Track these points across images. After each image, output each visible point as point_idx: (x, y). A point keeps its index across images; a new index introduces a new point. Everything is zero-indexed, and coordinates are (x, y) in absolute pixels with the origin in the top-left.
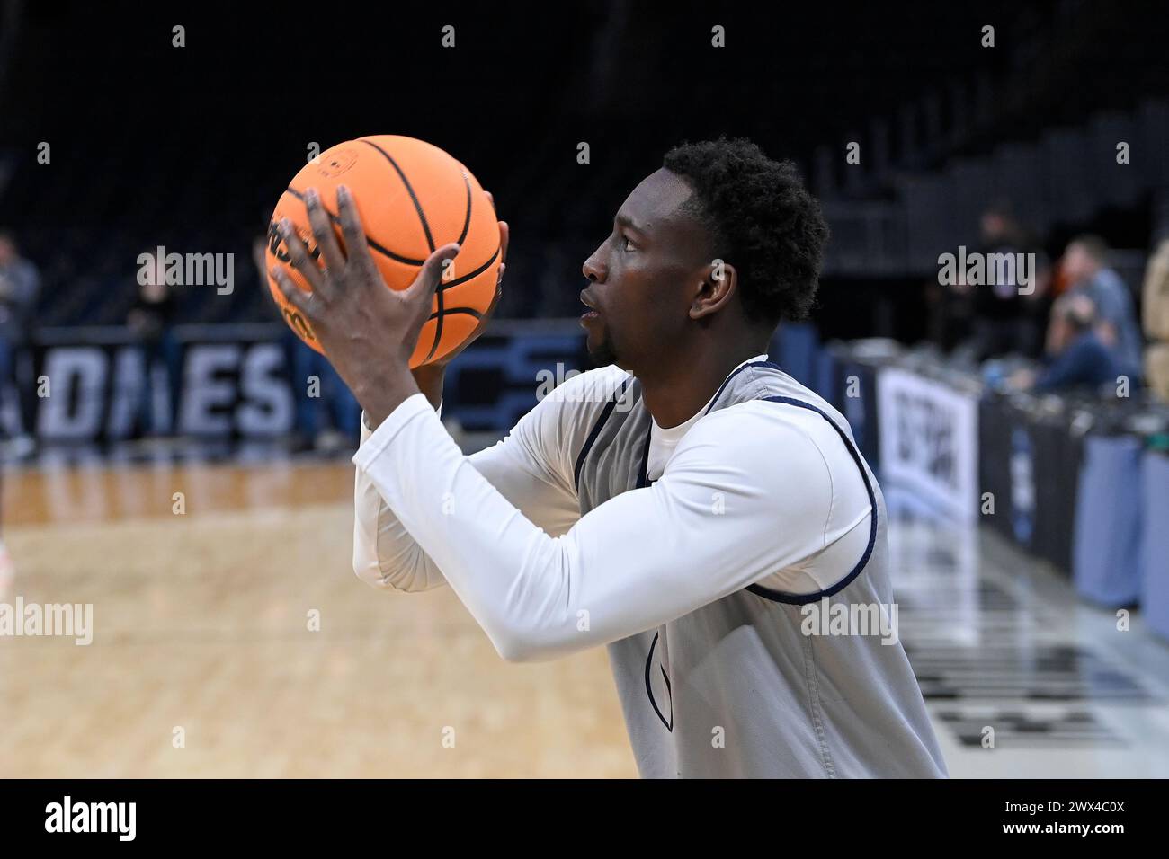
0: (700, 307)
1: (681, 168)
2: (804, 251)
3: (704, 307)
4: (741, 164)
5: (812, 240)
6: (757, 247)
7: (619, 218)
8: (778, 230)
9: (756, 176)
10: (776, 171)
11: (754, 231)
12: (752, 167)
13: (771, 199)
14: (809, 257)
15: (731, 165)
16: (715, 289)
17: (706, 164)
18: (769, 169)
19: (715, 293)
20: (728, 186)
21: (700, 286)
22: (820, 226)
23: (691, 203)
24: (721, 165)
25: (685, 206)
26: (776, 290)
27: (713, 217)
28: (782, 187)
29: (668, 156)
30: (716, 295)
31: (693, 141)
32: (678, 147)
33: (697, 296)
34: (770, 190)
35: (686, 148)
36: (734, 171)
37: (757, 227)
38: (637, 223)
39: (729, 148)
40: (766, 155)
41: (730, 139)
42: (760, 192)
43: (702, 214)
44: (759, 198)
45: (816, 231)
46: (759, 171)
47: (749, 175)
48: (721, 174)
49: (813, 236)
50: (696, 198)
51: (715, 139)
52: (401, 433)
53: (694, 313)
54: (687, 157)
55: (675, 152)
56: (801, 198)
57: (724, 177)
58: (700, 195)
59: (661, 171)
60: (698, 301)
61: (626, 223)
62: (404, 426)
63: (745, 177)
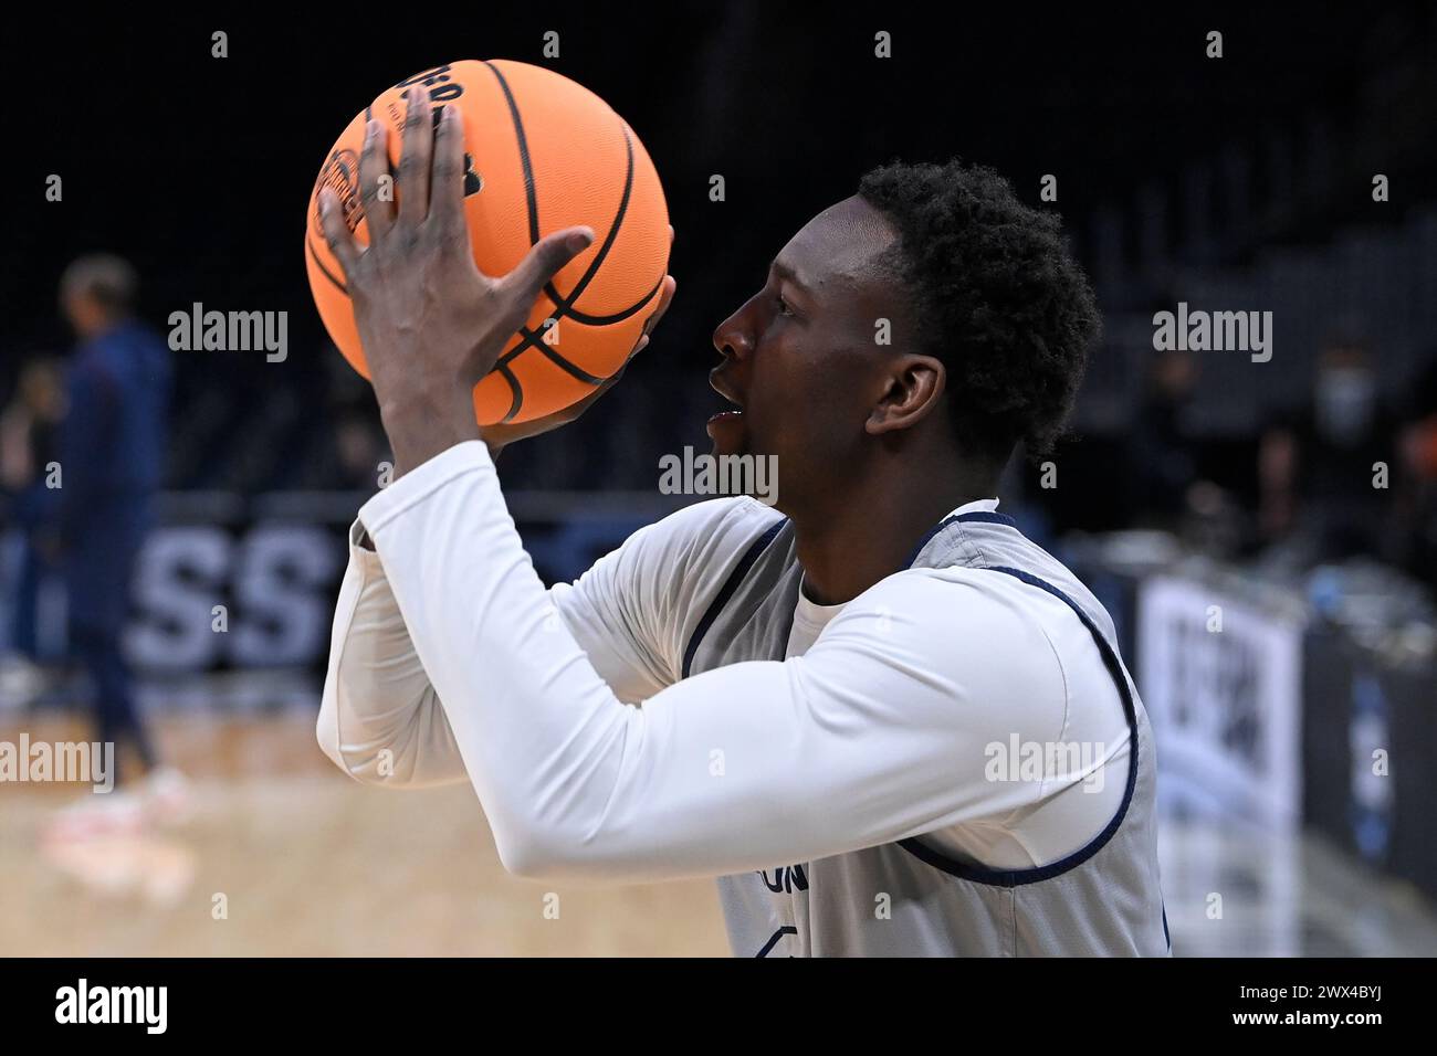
0: (882, 417)
1: (886, 200)
2: (1055, 351)
3: (892, 418)
4: (976, 207)
5: (1070, 337)
6: (983, 337)
7: (777, 265)
8: (1018, 317)
9: (996, 229)
10: (1027, 225)
11: (980, 313)
12: (992, 213)
13: (1014, 267)
14: (1062, 361)
15: (959, 206)
16: (910, 393)
17: (923, 199)
18: (1017, 220)
19: (909, 400)
20: (949, 239)
21: (888, 385)
22: (1085, 315)
23: (891, 256)
24: (944, 206)
25: (881, 259)
26: (1005, 408)
27: (920, 283)
28: (1034, 252)
29: (868, 178)
30: (909, 402)
31: (909, 161)
32: (886, 166)
33: (882, 401)
34: (1014, 253)
35: (897, 171)
36: (963, 216)
37: (986, 307)
38: (804, 277)
39: (960, 178)
40: (1018, 199)
41: (966, 166)
42: (998, 254)
43: (904, 276)
44: (995, 263)
45: (1078, 322)
46: (1003, 220)
47: (984, 226)
48: (942, 218)
49: (1073, 332)
50: (900, 249)
51: (943, 162)
52: (440, 494)
53: (873, 425)
54: (895, 185)
55: (882, 173)
56: (1059, 271)
57: (945, 223)
58: (905, 246)
59: (852, 202)
60: (882, 408)
61: (786, 275)
62: (446, 483)
63: (978, 228)
